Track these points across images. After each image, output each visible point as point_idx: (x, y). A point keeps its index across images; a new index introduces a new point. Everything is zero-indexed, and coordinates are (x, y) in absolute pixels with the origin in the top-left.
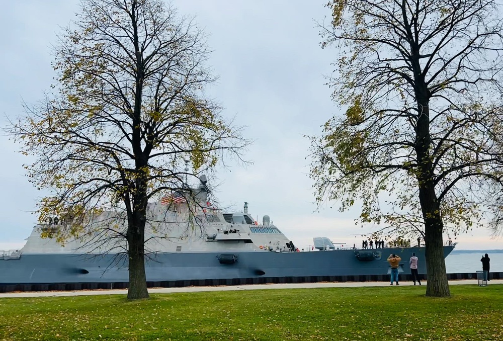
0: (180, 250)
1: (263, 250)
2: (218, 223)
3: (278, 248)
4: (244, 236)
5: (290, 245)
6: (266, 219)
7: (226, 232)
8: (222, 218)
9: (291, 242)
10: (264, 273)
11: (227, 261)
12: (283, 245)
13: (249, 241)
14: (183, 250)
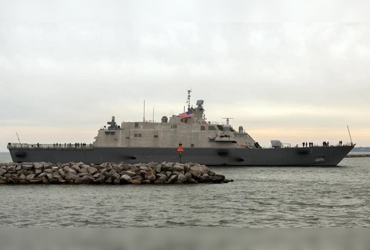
0: (193, 146)
1: (243, 147)
2: (215, 131)
3: (250, 146)
4: (232, 139)
5: (257, 145)
6: (241, 128)
7: (221, 137)
8: (217, 128)
9: (257, 143)
10: (243, 160)
11: (223, 153)
12: (253, 145)
13: (235, 142)
14: (195, 146)
